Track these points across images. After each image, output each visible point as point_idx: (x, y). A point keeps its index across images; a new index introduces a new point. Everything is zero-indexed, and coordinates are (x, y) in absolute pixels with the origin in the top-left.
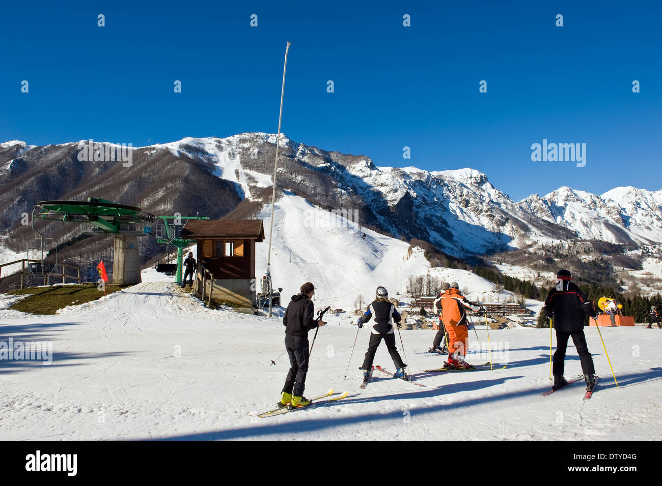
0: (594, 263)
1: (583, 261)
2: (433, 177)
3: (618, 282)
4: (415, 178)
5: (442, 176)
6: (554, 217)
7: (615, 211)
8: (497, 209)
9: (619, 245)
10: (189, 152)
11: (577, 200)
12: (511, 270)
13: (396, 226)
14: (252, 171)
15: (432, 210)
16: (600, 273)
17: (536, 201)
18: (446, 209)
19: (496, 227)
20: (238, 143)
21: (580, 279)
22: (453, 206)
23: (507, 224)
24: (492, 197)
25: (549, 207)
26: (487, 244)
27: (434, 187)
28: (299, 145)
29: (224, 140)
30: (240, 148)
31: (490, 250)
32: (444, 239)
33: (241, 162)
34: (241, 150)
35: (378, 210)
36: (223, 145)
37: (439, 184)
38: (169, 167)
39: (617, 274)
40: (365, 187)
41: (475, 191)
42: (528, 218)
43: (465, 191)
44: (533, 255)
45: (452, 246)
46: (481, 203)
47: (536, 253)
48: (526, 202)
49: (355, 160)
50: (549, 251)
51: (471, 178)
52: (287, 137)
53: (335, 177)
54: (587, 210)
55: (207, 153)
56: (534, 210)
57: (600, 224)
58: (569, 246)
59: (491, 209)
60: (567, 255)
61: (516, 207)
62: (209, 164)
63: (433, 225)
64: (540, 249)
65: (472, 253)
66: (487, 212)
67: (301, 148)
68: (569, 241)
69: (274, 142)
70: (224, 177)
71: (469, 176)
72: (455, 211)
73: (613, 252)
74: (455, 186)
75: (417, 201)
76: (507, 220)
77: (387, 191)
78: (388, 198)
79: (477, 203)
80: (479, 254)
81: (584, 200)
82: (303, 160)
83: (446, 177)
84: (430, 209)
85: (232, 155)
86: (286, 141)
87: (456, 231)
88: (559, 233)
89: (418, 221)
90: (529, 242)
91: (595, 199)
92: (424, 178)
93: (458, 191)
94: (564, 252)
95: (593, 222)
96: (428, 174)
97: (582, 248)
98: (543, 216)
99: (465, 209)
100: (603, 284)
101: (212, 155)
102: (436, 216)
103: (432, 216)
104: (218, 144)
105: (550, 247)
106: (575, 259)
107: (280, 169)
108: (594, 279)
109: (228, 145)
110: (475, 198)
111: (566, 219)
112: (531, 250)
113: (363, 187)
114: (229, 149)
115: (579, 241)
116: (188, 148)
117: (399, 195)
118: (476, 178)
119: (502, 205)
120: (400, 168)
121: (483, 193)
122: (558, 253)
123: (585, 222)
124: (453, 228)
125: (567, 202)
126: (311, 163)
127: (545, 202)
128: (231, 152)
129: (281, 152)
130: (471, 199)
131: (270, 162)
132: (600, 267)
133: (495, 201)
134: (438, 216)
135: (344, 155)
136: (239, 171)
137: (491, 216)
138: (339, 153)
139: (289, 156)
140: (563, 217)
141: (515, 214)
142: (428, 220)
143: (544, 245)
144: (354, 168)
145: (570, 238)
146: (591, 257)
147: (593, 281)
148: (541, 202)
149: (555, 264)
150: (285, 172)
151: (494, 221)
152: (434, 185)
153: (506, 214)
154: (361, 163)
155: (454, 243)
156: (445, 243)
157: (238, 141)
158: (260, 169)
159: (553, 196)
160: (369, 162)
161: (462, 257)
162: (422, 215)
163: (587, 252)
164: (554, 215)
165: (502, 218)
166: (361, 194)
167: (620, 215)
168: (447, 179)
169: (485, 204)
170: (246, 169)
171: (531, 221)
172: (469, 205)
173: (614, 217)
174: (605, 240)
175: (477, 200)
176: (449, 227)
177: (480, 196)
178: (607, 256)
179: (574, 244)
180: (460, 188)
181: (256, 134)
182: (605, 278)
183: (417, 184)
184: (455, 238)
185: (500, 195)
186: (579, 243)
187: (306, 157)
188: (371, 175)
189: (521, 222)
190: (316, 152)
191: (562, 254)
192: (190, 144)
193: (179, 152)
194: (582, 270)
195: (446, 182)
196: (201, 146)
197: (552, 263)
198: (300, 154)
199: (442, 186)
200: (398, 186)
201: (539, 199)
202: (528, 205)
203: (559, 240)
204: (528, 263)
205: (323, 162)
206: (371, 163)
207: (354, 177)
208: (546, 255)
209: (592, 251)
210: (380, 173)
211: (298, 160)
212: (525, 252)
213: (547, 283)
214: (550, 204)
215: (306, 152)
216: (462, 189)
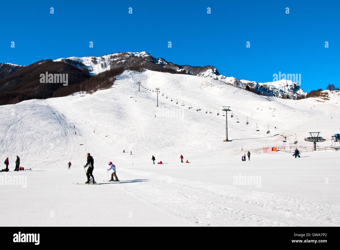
2: (260, 86)
5: (266, 85)
28: (158, 59)
36: (97, 61)
41: (292, 94)
49: (202, 70)
51: (287, 86)
67: (159, 61)
71: (286, 85)
74: (277, 91)
83: (269, 86)
85: (104, 66)
86: (147, 56)
92: (254, 86)
96: (256, 84)
101: (89, 67)
104: (94, 60)
114: (102, 62)
118: (291, 86)
128: (104, 64)
135: (194, 67)
154: (208, 71)
168: (271, 87)
180: (281, 93)
195: (270, 89)
199: (268, 92)
215: (164, 63)
216: (283, 93)
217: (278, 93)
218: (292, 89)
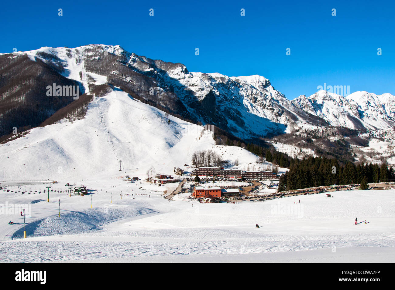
0: (338, 142)
1: (331, 141)
2: (232, 81)
3: (353, 155)
4: (218, 81)
5: (238, 80)
6: (315, 111)
7: (354, 108)
8: (276, 104)
9: (355, 130)
10: (45, 58)
11: (331, 100)
12: (283, 147)
13: (203, 116)
14: (92, 73)
15: (230, 104)
16: (342, 149)
17: (304, 100)
18: (240, 104)
19: (275, 117)
20: (84, 52)
21: (328, 153)
22: (245, 102)
23: (282, 115)
24: (273, 96)
25: (312, 104)
26: (268, 129)
27: (233, 88)
28: (131, 54)
29: (73, 50)
30: (85, 56)
31: (270, 133)
32: (238, 125)
33: (85, 67)
34: (86, 57)
35: (189, 103)
36: (72, 53)
37: (236, 86)
38: (26, 69)
39: (352, 150)
40: (180, 86)
41: (261, 91)
42: (297, 111)
43: (254, 91)
44: (298, 137)
45: (243, 131)
46: (265, 100)
47: (300, 136)
48: (297, 100)
49: (173, 67)
50: (309, 134)
51: (259, 82)
52: (122, 48)
53: (157, 79)
54: (336, 106)
55: (59, 59)
56: (302, 106)
57: (345, 116)
58: (322, 130)
59: (272, 105)
60: (321, 137)
61: (289, 103)
62: (59, 67)
63: (230, 115)
64: (303, 133)
65: (257, 135)
66: (269, 106)
67: (132, 57)
68: (323, 127)
69: (112, 52)
70: (70, 77)
71: (258, 81)
72: (247, 106)
73: (351, 135)
74: (247, 87)
75: (219, 98)
76: (283, 112)
77: (196, 90)
78: (197, 95)
79: (263, 100)
80: (262, 136)
81: (335, 100)
82: (134, 65)
83: (241, 81)
84: (229, 104)
85: (78, 61)
86: (121, 51)
87: (247, 119)
88: (317, 122)
89: (219, 112)
90: (297, 128)
91: (342, 99)
92: (225, 81)
93: (249, 91)
94: (319, 135)
95: (340, 114)
96: (228, 78)
97: (331, 132)
98: (308, 110)
99: (254, 104)
100: (343, 157)
101: (63, 61)
102: (233, 109)
103: (230, 108)
104: (68, 53)
105: (310, 132)
106: (326, 140)
107: (114, 71)
108: (337, 154)
109: (76, 53)
110: (261, 96)
111: (323, 112)
112: (298, 133)
113: (178, 87)
114: (77, 56)
115: (329, 127)
116: (43, 54)
117: (205, 93)
118: (262, 82)
119: (280, 101)
120: (208, 74)
121: (267, 93)
122: (315, 135)
123: (335, 115)
124: (245, 118)
125: (324, 101)
126: (139, 68)
127: (310, 100)
128: (78, 59)
129: (116, 59)
130: (258, 97)
131: (107, 66)
132: (342, 145)
133: (275, 98)
134: (234, 109)
135: (166, 63)
136: (83, 73)
137: (271, 109)
138: (162, 61)
139: (122, 62)
140: (321, 111)
141: (289, 108)
142: (227, 112)
143: (307, 130)
144: (173, 72)
145: (324, 125)
146: (336, 138)
147: (336, 155)
148: (307, 100)
149: (312, 143)
150: (118, 74)
151: (274, 113)
152: (232, 86)
153: (282, 108)
154: (178, 68)
155: (245, 128)
156: (239, 128)
157: (84, 50)
158: (98, 72)
159: (315, 96)
160: (184, 68)
161: (250, 138)
162: (222, 108)
163: (334, 135)
164: (315, 110)
165: (279, 110)
166: (177, 92)
167: (358, 110)
168: (242, 82)
169: (268, 101)
170: (89, 71)
171: (299, 113)
172: (257, 101)
173: (354, 111)
174: (347, 127)
175: (262, 98)
176: (242, 116)
177: (265, 95)
178: (347, 137)
179: (326, 129)
180: (251, 89)
181: (99, 45)
182: (345, 153)
183: (220, 85)
184: (246, 125)
185: (279, 94)
186: (329, 128)
187: (136, 63)
188: (185, 78)
189: (292, 114)
190: (145, 60)
191: (318, 136)
192: (45, 52)
193: (36, 57)
194: (329, 147)
195: (241, 85)
196: (55, 54)
197: (310, 143)
198: (131, 61)
199: (238, 87)
200: (204, 86)
201: (306, 99)
202: (299, 102)
203: (317, 127)
204: (295, 143)
205: (149, 67)
206: (185, 69)
207: (172, 79)
208: (307, 137)
209: (337, 134)
210: (192, 76)
211: (129, 65)
212: (293, 135)
213: (306, 156)
214: (313, 102)
215: (136, 59)
216: (252, 90)
217: (248, 89)
218: (263, 85)
